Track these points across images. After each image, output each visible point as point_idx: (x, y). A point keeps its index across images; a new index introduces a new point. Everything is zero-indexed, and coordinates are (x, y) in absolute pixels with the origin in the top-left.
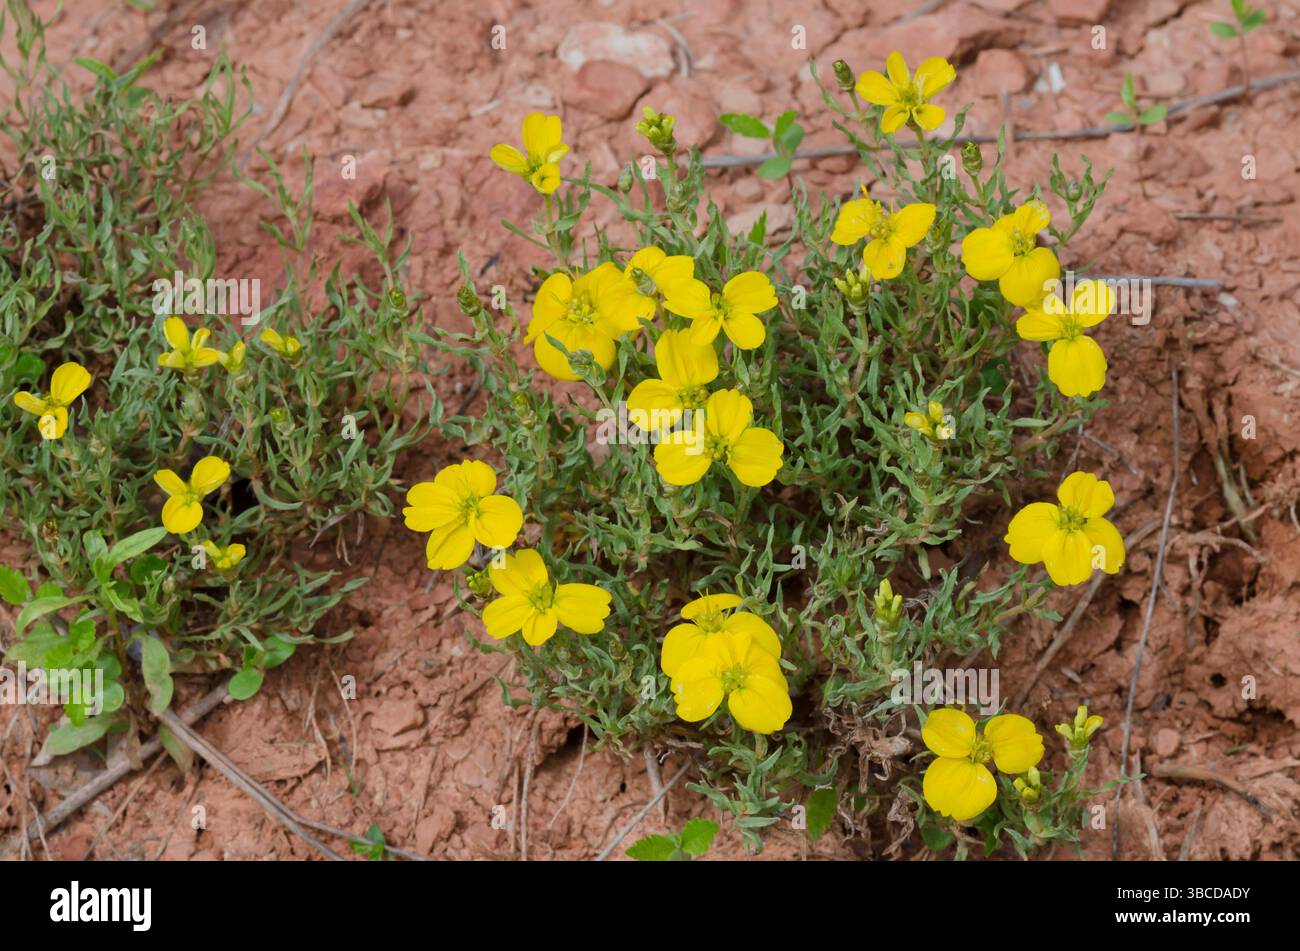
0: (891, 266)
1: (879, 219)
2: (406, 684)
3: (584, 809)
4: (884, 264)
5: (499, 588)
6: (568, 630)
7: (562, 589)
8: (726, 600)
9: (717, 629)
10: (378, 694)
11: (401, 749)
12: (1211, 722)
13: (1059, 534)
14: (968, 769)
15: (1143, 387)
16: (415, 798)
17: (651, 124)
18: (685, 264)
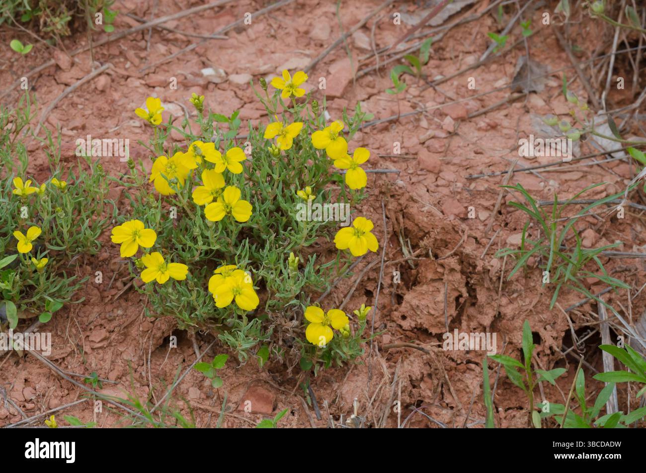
0: (287, 145)
1: (282, 128)
2: (101, 325)
3: (171, 368)
4: (284, 145)
5: (146, 265)
6: (173, 279)
7: (171, 265)
8: (232, 267)
9: (229, 276)
10: (91, 329)
11: (101, 348)
12: (402, 332)
13: (354, 237)
14: (322, 328)
15: (372, 210)
16: (107, 365)
17: (195, 99)
18: (211, 146)
